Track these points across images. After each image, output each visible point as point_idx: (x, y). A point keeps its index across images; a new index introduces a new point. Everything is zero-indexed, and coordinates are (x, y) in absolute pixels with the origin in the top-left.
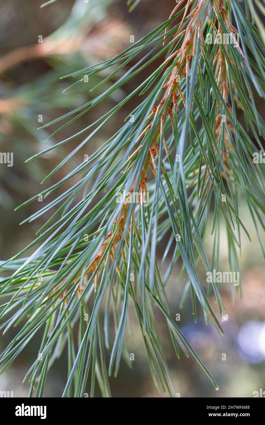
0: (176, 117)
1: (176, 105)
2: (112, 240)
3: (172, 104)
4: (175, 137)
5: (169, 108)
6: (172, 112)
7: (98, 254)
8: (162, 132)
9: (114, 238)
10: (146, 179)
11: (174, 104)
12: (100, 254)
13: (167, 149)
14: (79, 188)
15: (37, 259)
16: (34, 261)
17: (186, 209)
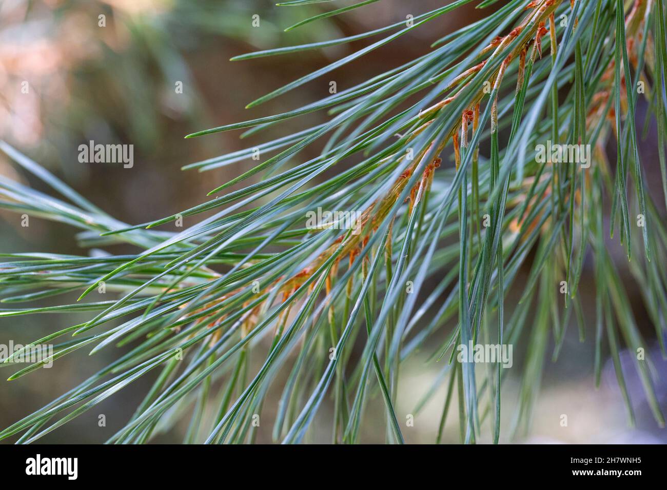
0: (531, 67)
1: (539, 45)
2: (340, 251)
3: (532, 41)
4: (517, 102)
5: (523, 47)
6: (527, 57)
7: (306, 269)
8: (498, 85)
9: (345, 248)
10: (439, 161)
11: (536, 43)
12: (308, 270)
13: (495, 119)
14: (311, 138)
15: (192, 242)
16: (185, 242)
17: (493, 238)
